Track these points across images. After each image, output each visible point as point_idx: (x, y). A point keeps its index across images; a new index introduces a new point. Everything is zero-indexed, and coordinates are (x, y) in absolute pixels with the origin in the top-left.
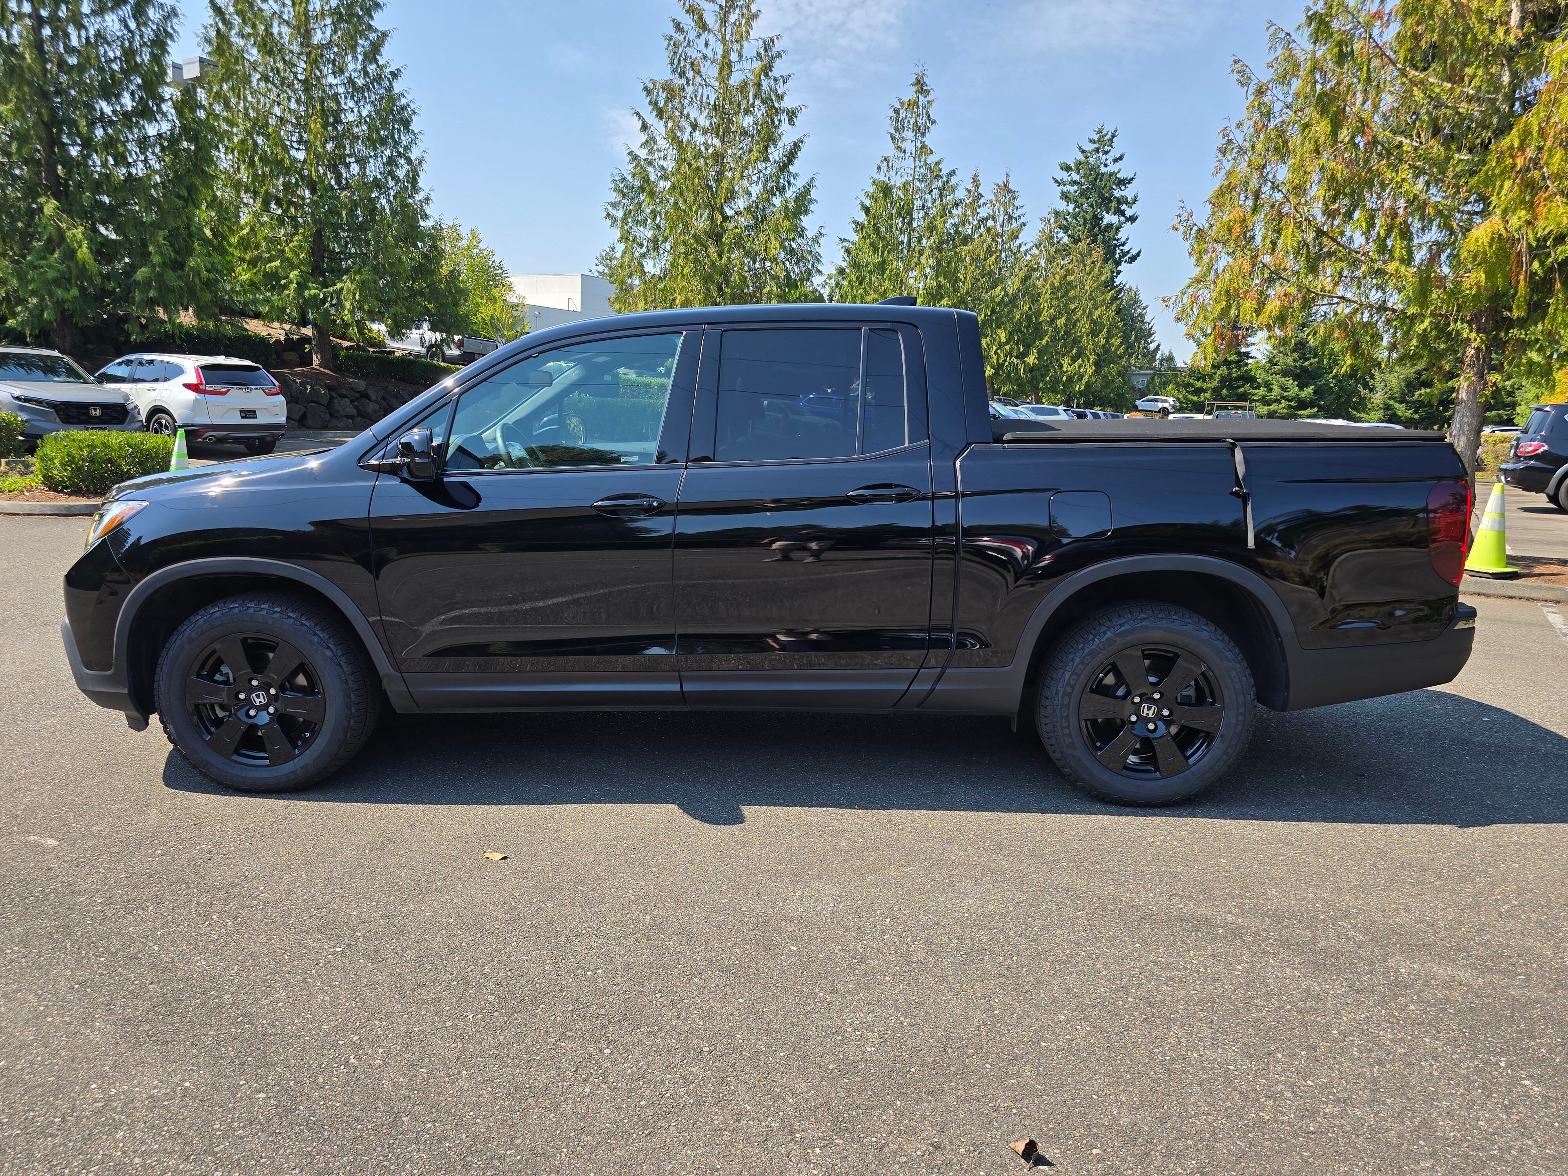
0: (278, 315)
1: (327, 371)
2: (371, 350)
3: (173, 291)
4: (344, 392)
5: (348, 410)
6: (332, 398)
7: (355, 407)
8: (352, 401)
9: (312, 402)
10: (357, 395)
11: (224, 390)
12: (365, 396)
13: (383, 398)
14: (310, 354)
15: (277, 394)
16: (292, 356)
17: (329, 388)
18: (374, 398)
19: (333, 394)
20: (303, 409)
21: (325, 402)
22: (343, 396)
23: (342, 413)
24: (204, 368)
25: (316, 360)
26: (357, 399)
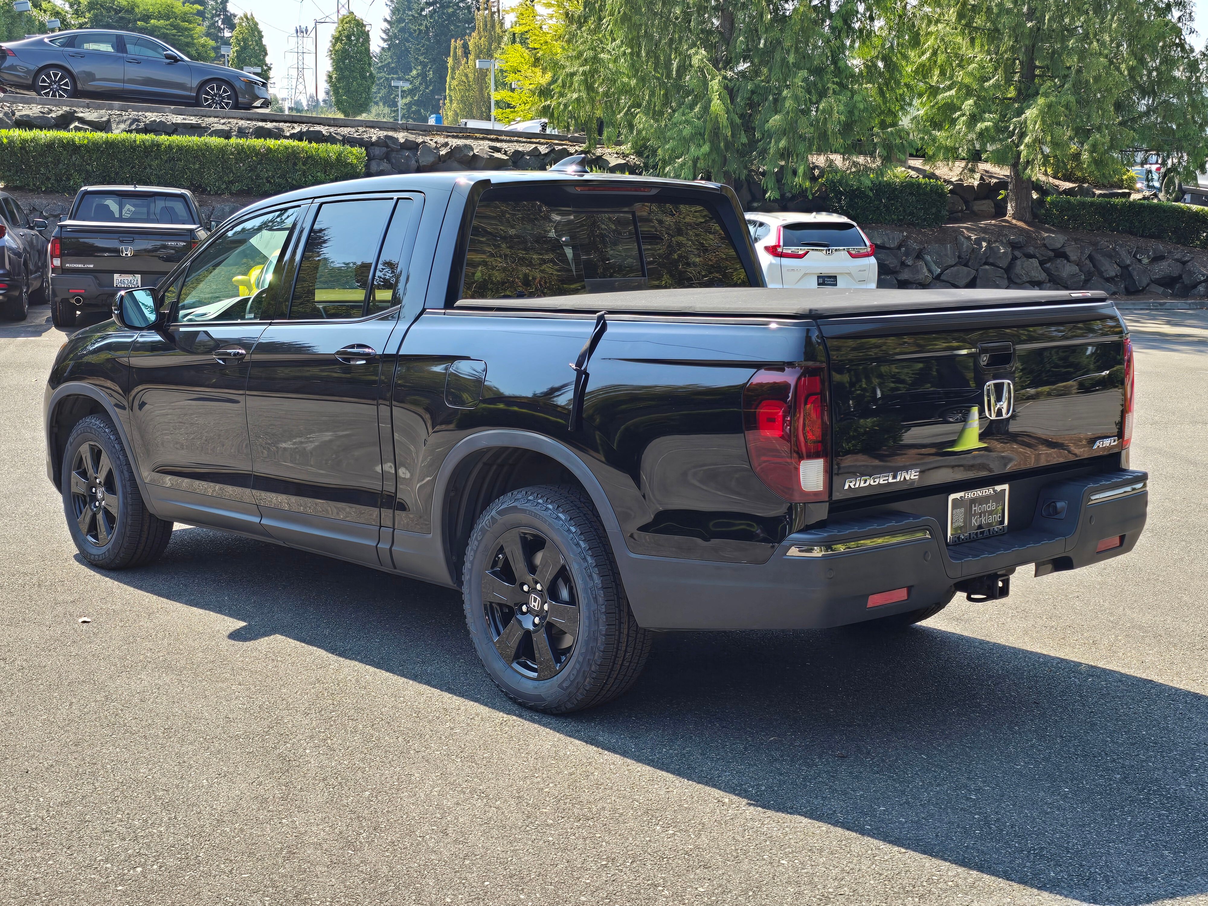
0: (951, 154)
1: (1020, 224)
2: (1098, 192)
3: (804, 140)
4: (1031, 250)
5: (1033, 274)
6: (1014, 258)
7: (1045, 270)
8: (1042, 263)
9: (986, 263)
10: (1051, 254)
11: (801, 253)
12: (1060, 254)
13: (1091, 258)
14: (1005, 200)
15: (867, 255)
16: (986, 206)
17: (1014, 246)
18: (1073, 257)
19: (1017, 253)
20: (973, 272)
21: (1004, 263)
22: (1029, 256)
23: (1025, 279)
24: (789, 227)
25: (1010, 208)
26: (1050, 260)
